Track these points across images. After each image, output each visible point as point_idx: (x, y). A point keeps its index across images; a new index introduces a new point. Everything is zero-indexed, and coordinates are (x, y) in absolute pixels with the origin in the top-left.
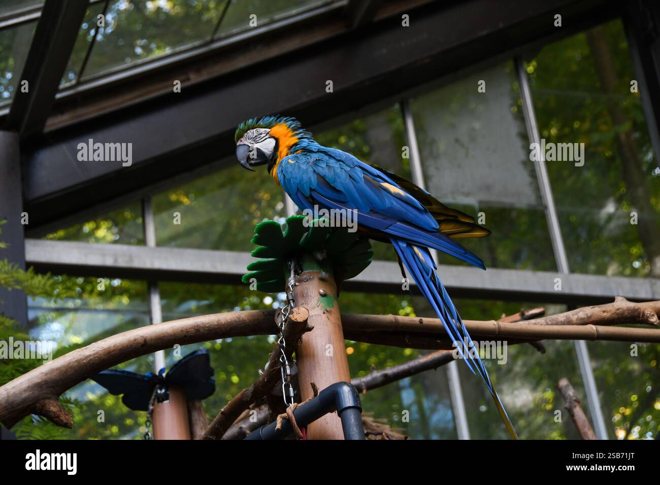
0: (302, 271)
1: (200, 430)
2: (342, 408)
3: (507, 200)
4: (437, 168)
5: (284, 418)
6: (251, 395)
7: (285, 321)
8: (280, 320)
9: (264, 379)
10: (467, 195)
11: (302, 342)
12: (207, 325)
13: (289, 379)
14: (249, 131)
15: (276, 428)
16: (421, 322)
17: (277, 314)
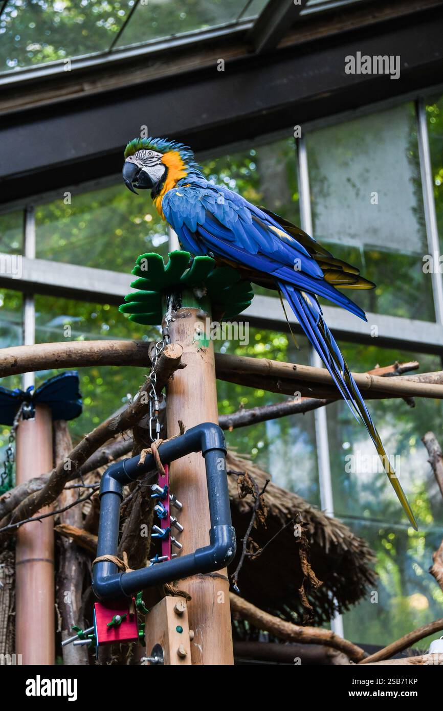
0: (180, 307)
1: (64, 451)
2: (207, 449)
3: (393, 246)
4: (326, 207)
5: (148, 453)
6: (117, 425)
7: (159, 356)
8: (153, 354)
9: (132, 410)
10: (353, 236)
11: (173, 379)
12: (80, 352)
13: (156, 415)
14: (141, 151)
15: (140, 462)
16: (294, 368)
17: (150, 348)
